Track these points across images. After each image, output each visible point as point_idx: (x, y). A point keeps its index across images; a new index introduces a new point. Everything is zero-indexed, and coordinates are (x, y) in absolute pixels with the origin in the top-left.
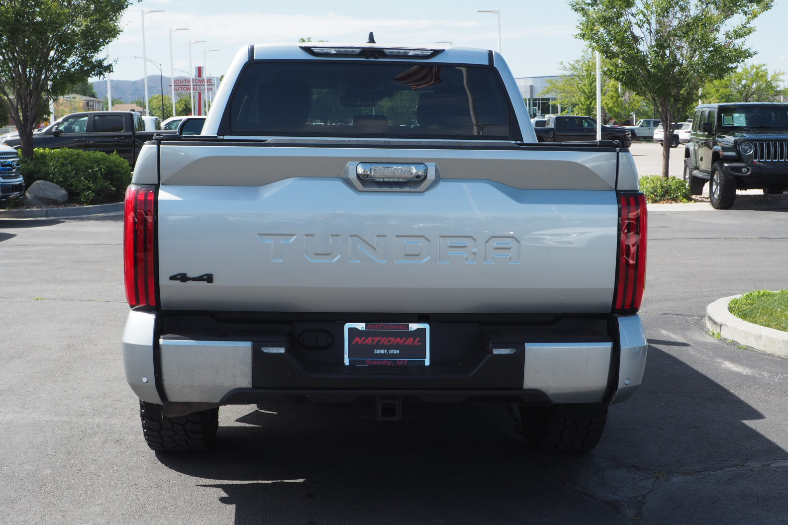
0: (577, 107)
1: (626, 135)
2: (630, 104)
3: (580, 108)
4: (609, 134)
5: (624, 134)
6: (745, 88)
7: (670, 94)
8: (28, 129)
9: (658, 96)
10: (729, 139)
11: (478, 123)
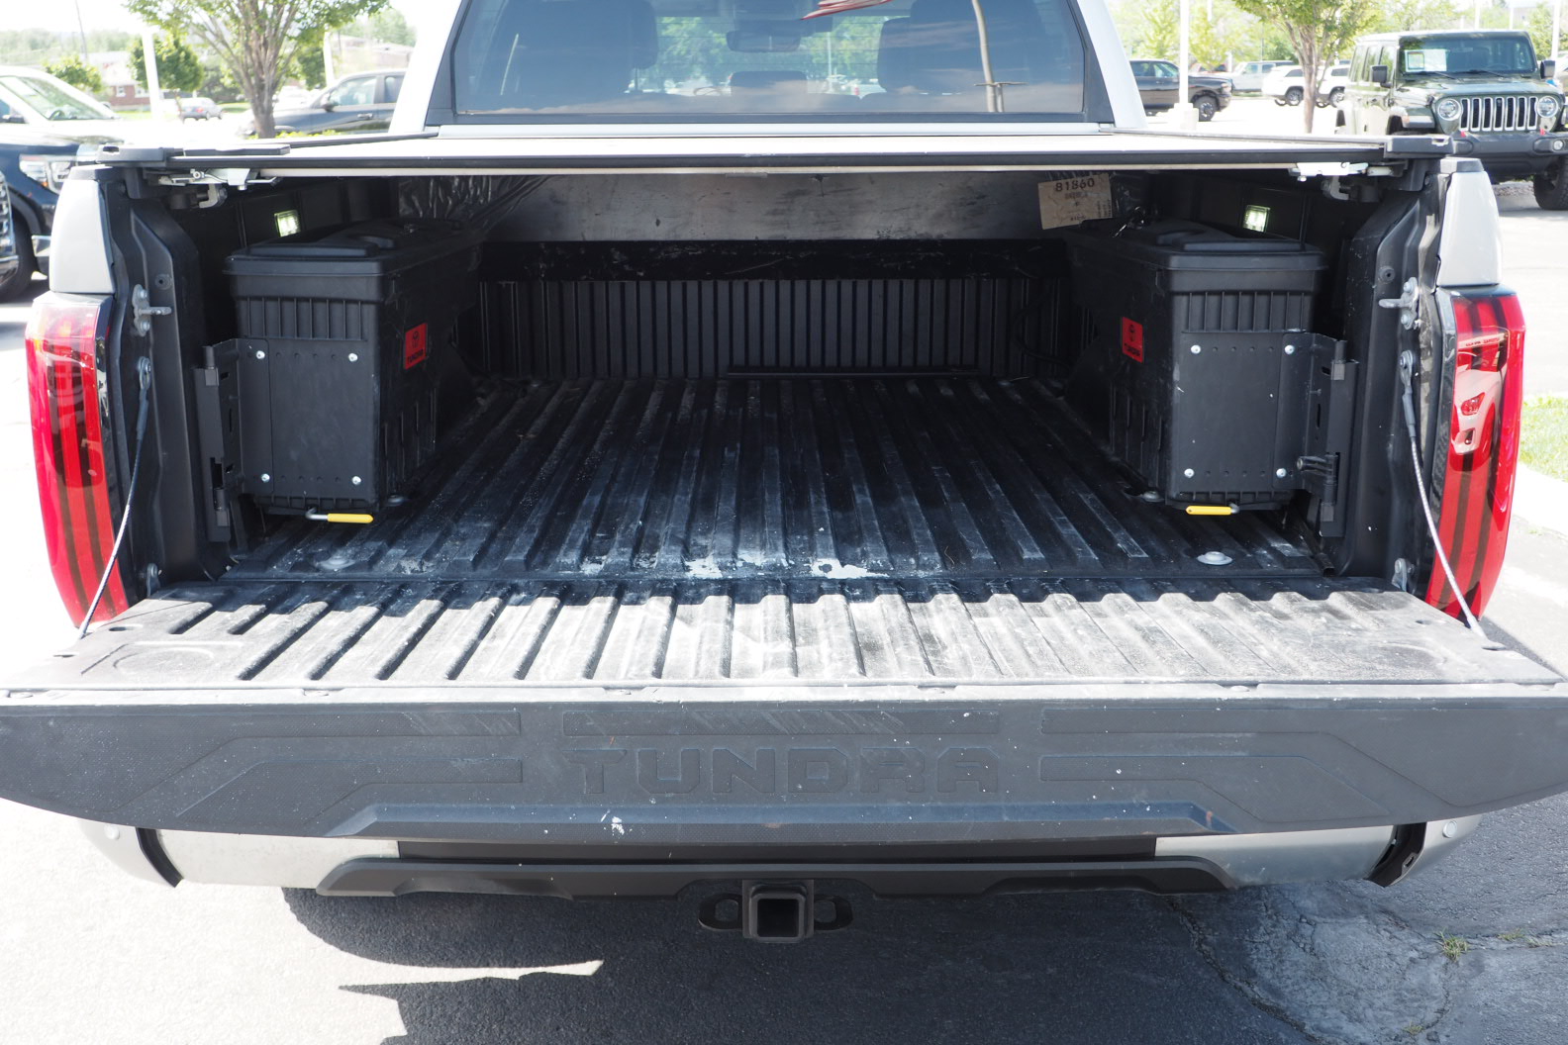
0: (1142, 44)
1: (1222, 88)
2: (1226, 37)
3: (1147, 47)
4: (1197, 87)
5: (1218, 87)
6: (1406, 8)
7: (1318, 19)
8: (265, 103)
9: (1298, 22)
10: (1417, 94)
11: (993, 81)
